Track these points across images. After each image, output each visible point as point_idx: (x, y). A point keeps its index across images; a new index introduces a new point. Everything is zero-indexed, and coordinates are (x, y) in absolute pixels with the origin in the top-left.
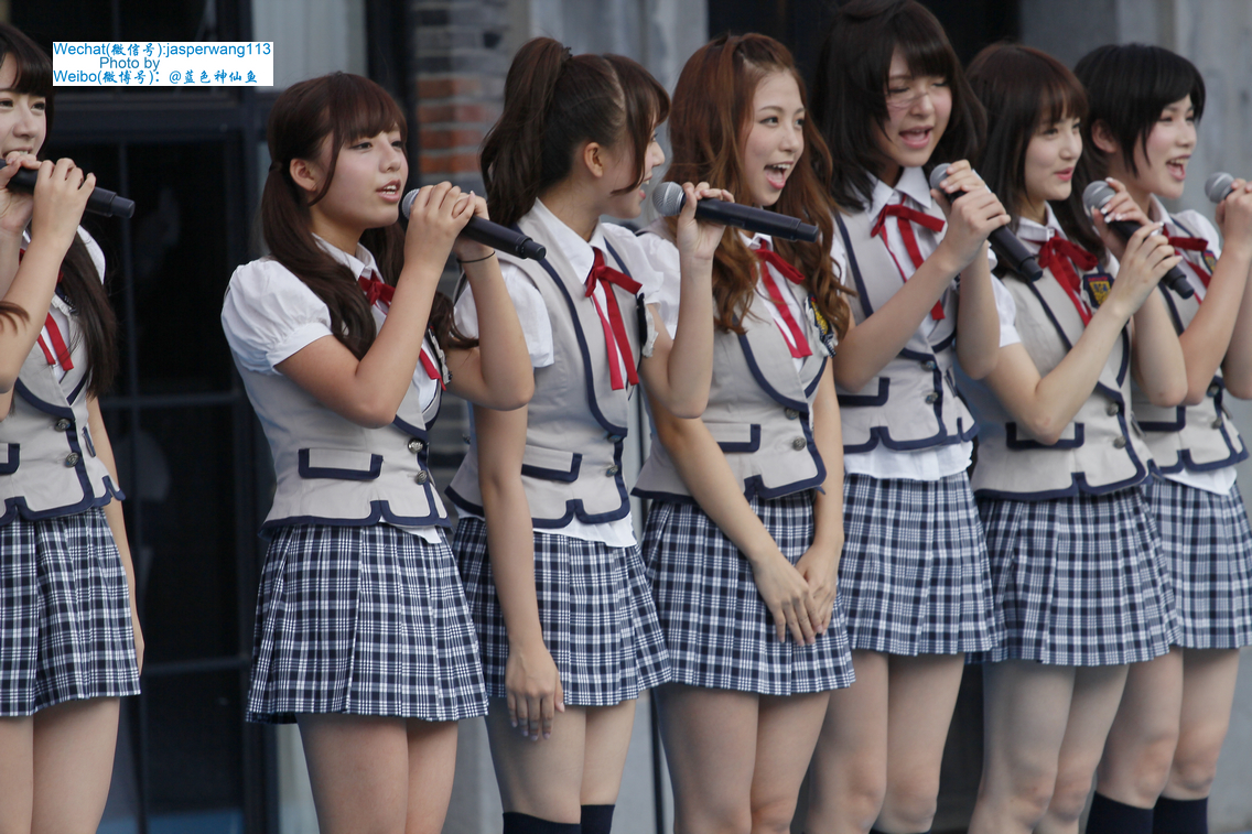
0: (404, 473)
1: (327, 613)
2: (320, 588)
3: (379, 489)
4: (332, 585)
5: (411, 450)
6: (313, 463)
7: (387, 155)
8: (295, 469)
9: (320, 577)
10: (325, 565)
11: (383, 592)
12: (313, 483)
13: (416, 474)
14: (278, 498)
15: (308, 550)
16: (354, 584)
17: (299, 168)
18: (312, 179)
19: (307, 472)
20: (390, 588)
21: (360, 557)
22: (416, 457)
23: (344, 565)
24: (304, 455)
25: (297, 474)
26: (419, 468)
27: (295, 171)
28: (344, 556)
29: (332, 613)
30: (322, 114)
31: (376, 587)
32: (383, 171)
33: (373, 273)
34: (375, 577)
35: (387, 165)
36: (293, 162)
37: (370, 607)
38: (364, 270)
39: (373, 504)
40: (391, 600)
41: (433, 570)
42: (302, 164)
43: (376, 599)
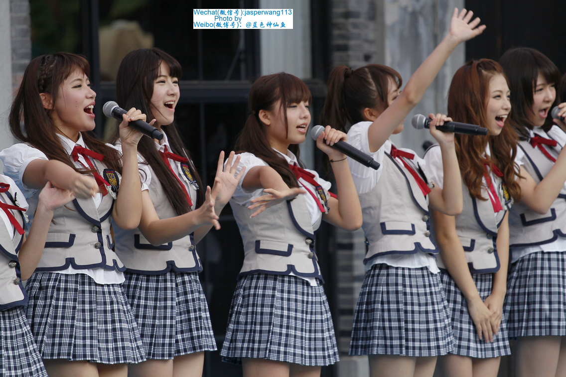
0: (303, 253)
1: (260, 313)
2: (257, 302)
3: (291, 260)
4: (263, 301)
5: (307, 243)
6: (261, 247)
7: (303, 111)
8: (253, 249)
9: (258, 297)
10: (260, 292)
11: (285, 306)
12: (261, 256)
13: (308, 254)
14: (245, 262)
15: (253, 285)
16: (273, 301)
17: (263, 114)
18: (269, 119)
19: (259, 251)
20: (288, 304)
21: (277, 289)
22: (308, 246)
23: (269, 292)
24: (258, 243)
25: (255, 251)
26: (310, 251)
27: (261, 115)
28: (269, 289)
29: (262, 313)
30: (275, 91)
31: (282, 304)
32: (301, 118)
33: (295, 163)
34: (282, 299)
35: (303, 116)
36: (261, 111)
37: (279, 312)
38: (291, 161)
39: (288, 266)
40: (289, 309)
41: (310, 297)
42: (265, 112)
43: (282, 309)
